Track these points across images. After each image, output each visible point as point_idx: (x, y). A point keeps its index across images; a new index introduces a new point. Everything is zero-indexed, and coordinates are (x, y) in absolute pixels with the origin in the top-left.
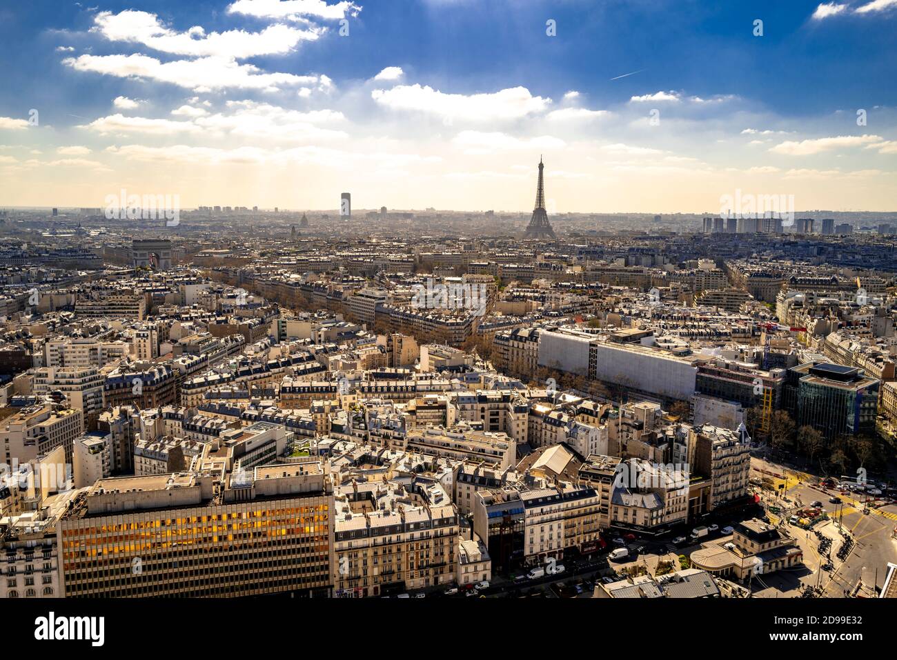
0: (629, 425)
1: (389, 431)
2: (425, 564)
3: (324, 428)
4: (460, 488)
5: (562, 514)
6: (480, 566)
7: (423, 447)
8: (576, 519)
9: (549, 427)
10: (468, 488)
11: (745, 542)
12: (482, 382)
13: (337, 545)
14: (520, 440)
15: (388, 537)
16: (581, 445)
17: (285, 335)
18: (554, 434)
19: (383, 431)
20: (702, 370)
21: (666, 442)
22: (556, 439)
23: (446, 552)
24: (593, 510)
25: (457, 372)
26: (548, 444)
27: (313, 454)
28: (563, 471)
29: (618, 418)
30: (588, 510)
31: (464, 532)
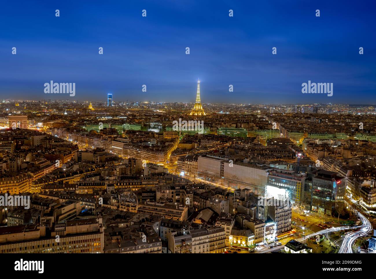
0: (238, 199)
1: (129, 203)
4: (162, 229)
5: (209, 240)
7: (145, 210)
8: (215, 242)
9: (202, 200)
10: (166, 229)
12: (172, 180)
14: (190, 207)
16: (217, 208)
17: (81, 159)
18: (205, 204)
19: (127, 203)
20: (270, 174)
21: (255, 206)
22: (206, 206)
24: (223, 238)
25: (161, 176)
26: (202, 208)
27: (94, 214)
28: (209, 220)
29: (234, 196)
30: (220, 238)
31: (164, 249)
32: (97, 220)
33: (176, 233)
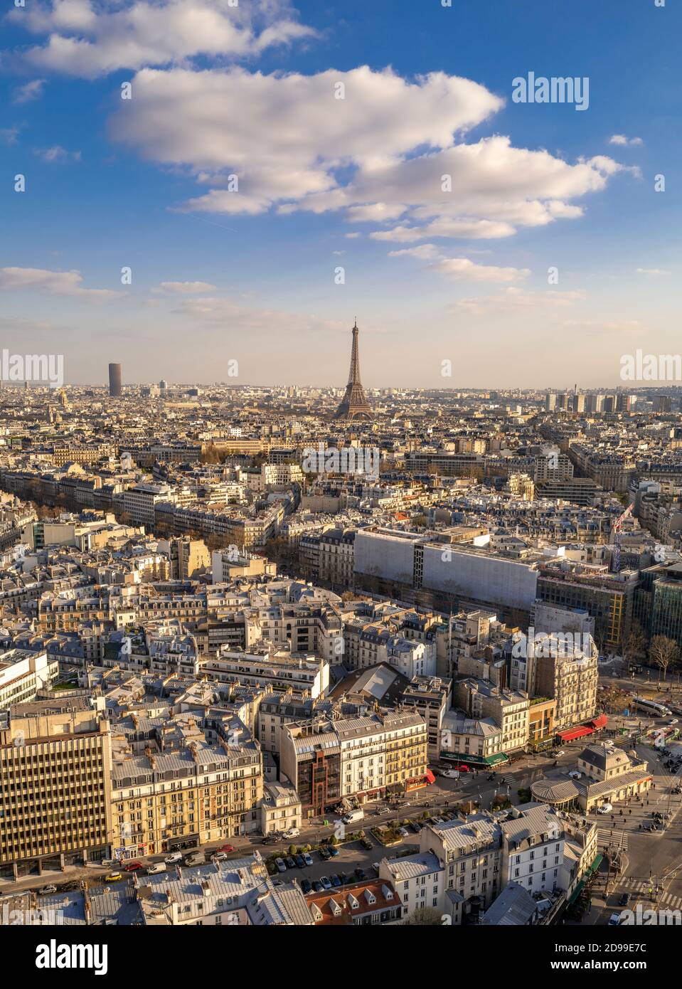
0: (461, 639)
1: (176, 656)
2: (223, 812)
3: (95, 655)
4: (263, 720)
5: (384, 746)
6: (289, 811)
7: (218, 673)
8: (400, 751)
9: (367, 644)
10: (273, 720)
11: (591, 768)
13: (115, 795)
14: (334, 662)
15: (177, 782)
16: (405, 664)
17: (43, 541)
18: (373, 653)
19: (169, 656)
20: (544, 574)
21: (503, 658)
22: (375, 658)
23: (248, 795)
24: (420, 740)
25: (257, 583)
26: (366, 664)
27: (83, 686)
28: (384, 696)
29: (448, 632)
30: (414, 741)
31: (269, 772)
32: (92, 701)
33: (299, 730)
